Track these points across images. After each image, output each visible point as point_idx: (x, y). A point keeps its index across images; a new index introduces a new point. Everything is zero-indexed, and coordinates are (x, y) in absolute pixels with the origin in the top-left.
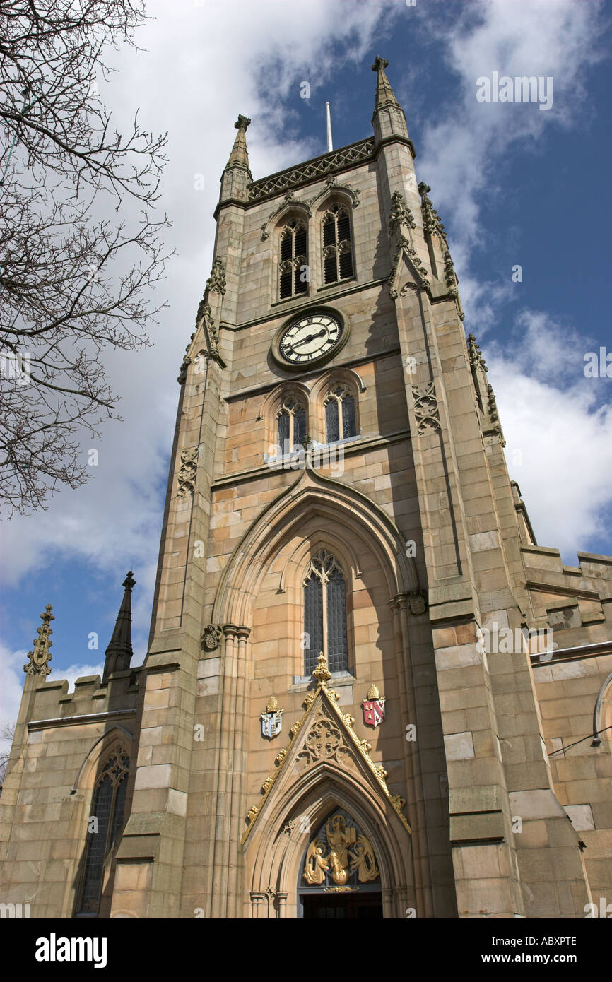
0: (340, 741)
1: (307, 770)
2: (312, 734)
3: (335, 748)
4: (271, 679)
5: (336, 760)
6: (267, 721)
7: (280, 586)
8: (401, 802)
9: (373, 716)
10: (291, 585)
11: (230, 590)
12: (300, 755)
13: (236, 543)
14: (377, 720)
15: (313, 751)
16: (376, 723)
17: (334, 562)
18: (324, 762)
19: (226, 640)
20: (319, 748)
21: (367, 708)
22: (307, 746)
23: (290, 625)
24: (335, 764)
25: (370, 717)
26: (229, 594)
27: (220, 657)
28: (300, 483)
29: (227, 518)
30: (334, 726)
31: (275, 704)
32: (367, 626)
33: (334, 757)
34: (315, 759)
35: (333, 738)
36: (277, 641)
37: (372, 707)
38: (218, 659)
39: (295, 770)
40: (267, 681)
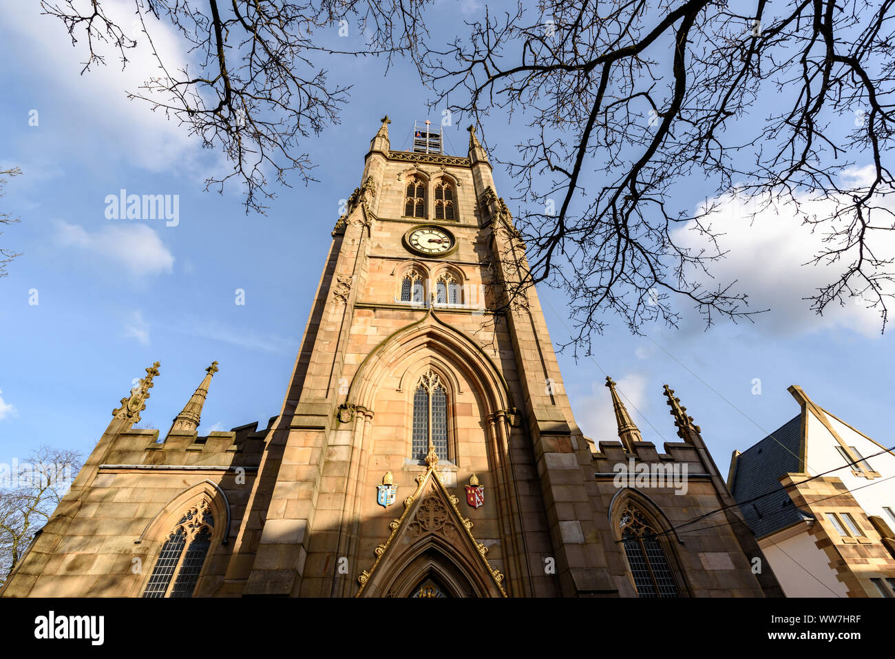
0: (446, 517)
1: (417, 540)
2: (422, 508)
3: (442, 523)
4: (387, 456)
5: (443, 533)
6: (383, 492)
7: (400, 388)
8: (501, 577)
9: (474, 499)
10: (407, 389)
11: (364, 381)
12: (411, 525)
13: (372, 348)
14: (479, 503)
15: (423, 523)
16: (477, 506)
17: (439, 380)
18: (432, 534)
19: (357, 417)
20: (428, 520)
21: (469, 492)
22: (418, 518)
23: (405, 417)
24: (443, 537)
25: (472, 499)
26: (363, 383)
27: (351, 430)
28: (425, 321)
29: (365, 330)
30: (441, 503)
31: (390, 478)
32: (468, 429)
33: (441, 530)
34: (424, 530)
35: (439, 514)
36: (394, 428)
37: (473, 492)
38: (350, 432)
39: (405, 539)
40: (383, 457)
